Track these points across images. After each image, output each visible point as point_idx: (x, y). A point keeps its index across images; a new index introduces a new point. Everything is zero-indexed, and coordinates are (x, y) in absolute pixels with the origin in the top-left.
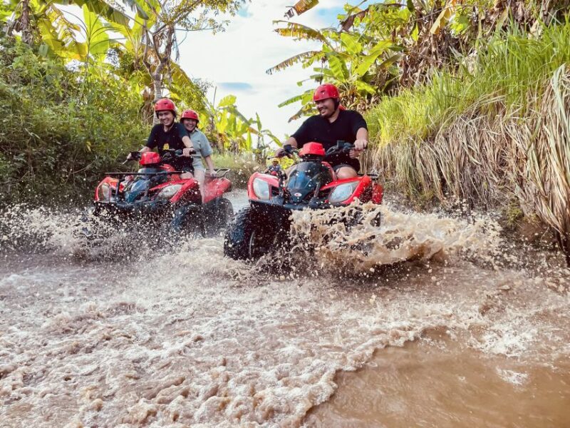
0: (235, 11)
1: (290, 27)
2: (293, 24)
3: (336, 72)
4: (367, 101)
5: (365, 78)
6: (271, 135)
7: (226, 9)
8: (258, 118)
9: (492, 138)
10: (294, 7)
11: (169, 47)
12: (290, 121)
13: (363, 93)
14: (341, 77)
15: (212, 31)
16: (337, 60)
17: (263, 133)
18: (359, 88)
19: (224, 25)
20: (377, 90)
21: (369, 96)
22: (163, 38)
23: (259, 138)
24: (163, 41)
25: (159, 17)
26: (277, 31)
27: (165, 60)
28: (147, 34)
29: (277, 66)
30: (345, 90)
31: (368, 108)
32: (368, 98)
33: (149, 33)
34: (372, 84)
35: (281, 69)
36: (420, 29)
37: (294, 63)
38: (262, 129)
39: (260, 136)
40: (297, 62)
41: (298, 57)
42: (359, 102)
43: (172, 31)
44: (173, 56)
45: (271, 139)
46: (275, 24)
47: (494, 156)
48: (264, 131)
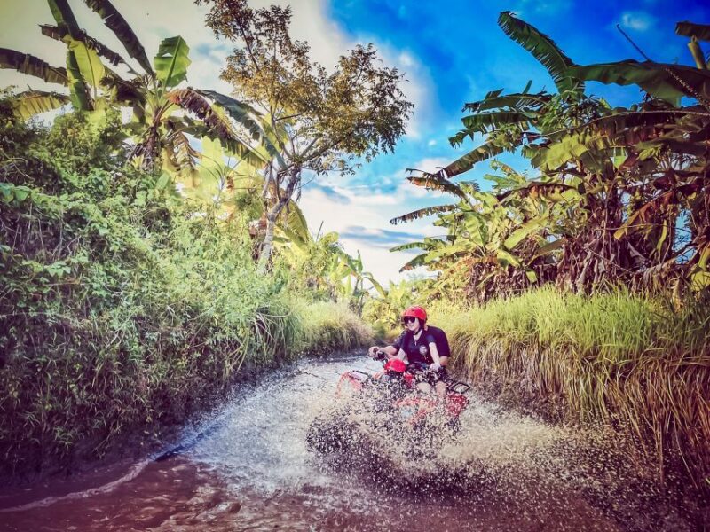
0: (372, 157)
1: (426, 177)
2: (429, 174)
3: (473, 232)
4: (508, 274)
6: (372, 280)
7: (362, 154)
8: (359, 257)
10: (445, 169)
11: (291, 187)
12: (401, 271)
13: (503, 263)
14: (478, 240)
15: (340, 173)
16: (476, 220)
17: (363, 276)
18: (499, 257)
19: (355, 169)
20: (521, 263)
21: (511, 269)
22: (286, 175)
23: (358, 281)
24: (286, 178)
25: (287, 154)
26: (410, 179)
27: (285, 200)
28: (271, 171)
29: (404, 217)
30: (481, 255)
31: (509, 282)
32: (509, 271)
33: (273, 170)
35: (409, 221)
37: (425, 216)
38: (363, 271)
39: (359, 279)
40: (428, 215)
41: (430, 210)
42: (497, 273)
43: (297, 170)
44: (294, 197)
45: (372, 285)
46: (409, 172)
48: (365, 274)
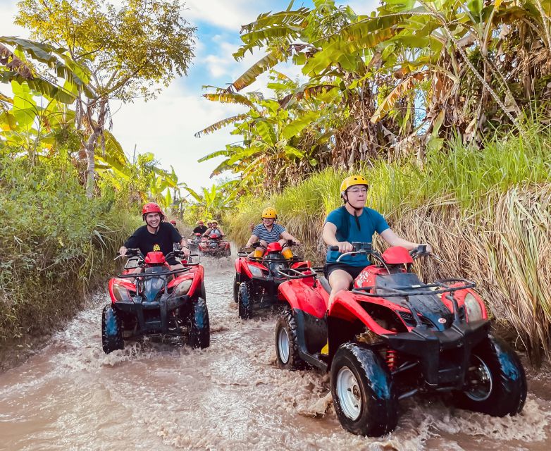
0: (169, 82)
1: (219, 92)
2: (221, 89)
3: (264, 135)
4: (296, 165)
5: (292, 143)
6: (188, 189)
7: (160, 80)
8: (173, 171)
9: (451, 238)
10: (233, 85)
11: (102, 116)
12: (211, 177)
13: (292, 157)
14: (269, 141)
15: (144, 99)
16: (264, 125)
17: (179, 187)
18: (287, 152)
19: (156, 93)
20: (305, 154)
21: (298, 161)
22: (95, 107)
23: (175, 191)
24: (96, 110)
26: (205, 96)
27: (99, 130)
29: (206, 130)
30: (273, 153)
31: (297, 171)
32: (296, 162)
33: (82, 104)
34: (300, 147)
35: (210, 133)
36: (351, 107)
37: (222, 127)
38: (178, 182)
39: (176, 189)
40: (225, 126)
41: (226, 121)
42: (288, 166)
43: (105, 101)
44: (106, 126)
45: (188, 193)
46: (205, 89)
47: (456, 255)
48: (180, 184)
